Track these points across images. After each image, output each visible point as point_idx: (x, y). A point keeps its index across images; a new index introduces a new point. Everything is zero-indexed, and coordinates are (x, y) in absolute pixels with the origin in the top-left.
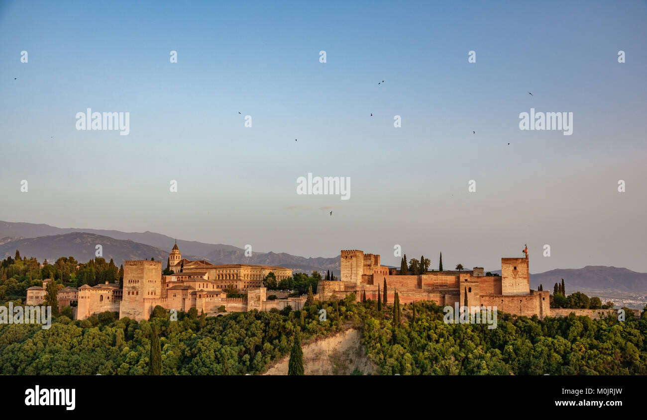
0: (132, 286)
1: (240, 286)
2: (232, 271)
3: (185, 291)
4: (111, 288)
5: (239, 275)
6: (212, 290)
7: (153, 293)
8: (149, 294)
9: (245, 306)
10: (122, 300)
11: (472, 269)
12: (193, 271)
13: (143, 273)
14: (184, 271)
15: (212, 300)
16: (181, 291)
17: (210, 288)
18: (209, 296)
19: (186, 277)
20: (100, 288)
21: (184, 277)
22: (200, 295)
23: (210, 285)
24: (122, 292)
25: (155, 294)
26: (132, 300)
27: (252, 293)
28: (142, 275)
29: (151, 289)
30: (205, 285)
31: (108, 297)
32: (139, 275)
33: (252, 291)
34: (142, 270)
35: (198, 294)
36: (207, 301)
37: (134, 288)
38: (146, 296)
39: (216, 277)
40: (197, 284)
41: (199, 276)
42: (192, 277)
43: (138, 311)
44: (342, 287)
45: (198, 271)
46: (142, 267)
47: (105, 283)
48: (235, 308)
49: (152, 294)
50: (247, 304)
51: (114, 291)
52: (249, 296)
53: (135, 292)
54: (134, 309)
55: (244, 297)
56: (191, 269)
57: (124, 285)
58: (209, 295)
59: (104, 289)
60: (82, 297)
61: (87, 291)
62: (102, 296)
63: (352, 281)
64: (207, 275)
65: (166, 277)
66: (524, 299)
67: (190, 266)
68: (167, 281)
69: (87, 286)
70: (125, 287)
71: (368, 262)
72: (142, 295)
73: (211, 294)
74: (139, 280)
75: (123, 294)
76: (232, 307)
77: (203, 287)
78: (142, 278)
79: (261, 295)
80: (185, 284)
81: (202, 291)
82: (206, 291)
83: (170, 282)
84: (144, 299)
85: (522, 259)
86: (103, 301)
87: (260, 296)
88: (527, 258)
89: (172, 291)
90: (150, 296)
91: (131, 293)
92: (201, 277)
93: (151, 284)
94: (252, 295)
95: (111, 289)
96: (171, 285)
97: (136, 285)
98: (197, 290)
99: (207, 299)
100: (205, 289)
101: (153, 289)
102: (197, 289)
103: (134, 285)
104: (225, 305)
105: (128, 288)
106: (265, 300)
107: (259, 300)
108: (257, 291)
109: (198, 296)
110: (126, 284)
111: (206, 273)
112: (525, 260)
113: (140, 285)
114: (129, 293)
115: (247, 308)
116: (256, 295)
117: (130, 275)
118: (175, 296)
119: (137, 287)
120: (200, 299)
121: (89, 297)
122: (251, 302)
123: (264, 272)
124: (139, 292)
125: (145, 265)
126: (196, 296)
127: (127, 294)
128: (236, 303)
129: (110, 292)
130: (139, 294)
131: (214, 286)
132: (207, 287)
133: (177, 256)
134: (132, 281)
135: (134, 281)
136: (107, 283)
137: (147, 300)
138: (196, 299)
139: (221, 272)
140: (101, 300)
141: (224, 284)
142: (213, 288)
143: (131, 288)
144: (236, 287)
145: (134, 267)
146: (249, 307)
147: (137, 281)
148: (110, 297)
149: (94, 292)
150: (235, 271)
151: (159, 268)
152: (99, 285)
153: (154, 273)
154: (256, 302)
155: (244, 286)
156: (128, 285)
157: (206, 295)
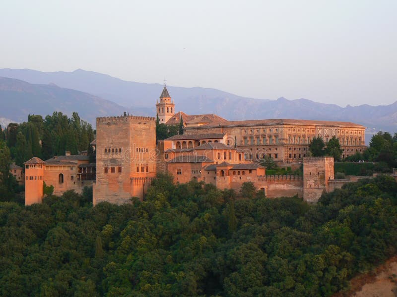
0: (111, 157)
1: (283, 154)
2: (268, 131)
3: (196, 166)
4: (76, 162)
5: (280, 137)
6: (238, 162)
7: (145, 170)
8: (138, 171)
9: (298, 188)
10: (95, 182)
12: (201, 132)
13: (127, 137)
14: (186, 133)
15: (242, 180)
16: (189, 165)
17: (235, 160)
18: (237, 173)
19: (190, 142)
20: (57, 164)
21: (187, 141)
22: (222, 172)
23: (235, 155)
24: (94, 169)
25: (147, 171)
26: (111, 182)
27: (311, 167)
28: (127, 140)
29: (141, 163)
30: (228, 154)
31: (72, 177)
32: (122, 141)
33: (311, 164)
34: (127, 131)
35: (219, 170)
36: (234, 181)
37: (113, 161)
38: (135, 175)
39: (242, 141)
40: (215, 153)
41: (213, 140)
42: (201, 141)
43: (122, 199)
45: (211, 131)
46: (125, 128)
47: (64, 154)
48: (282, 191)
49: (142, 171)
50: (302, 185)
51: (80, 168)
52: (306, 171)
53: (116, 167)
54: (117, 196)
55: (297, 174)
56: (199, 128)
57: (98, 157)
58: (237, 171)
59: (65, 164)
60: (31, 178)
61: (37, 168)
62: (61, 175)
64: (225, 138)
65: (163, 144)
67: (197, 123)
68: (165, 149)
69: (38, 160)
70: (100, 160)
72: (128, 172)
73: (238, 170)
74: (122, 149)
75: (97, 172)
76: (276, 191)
77: (225, 159)
78: (127, 145)
79: (326, 169)
80: (196, 153)
81: (225, 164)
82: (231, 165)
83: (170, 151)
84: (131, 179)
86: (64, 184)
87: (324, 171)
89: (174, 165)
90: (141, 175)
91: (109, 171)
92: (216, 141)
93: (141, 155)
94: (310, 169)
95: (76, 164)
96: (172, 157)
97: (117, 156)
98: (215, 163)
99: (234, 177)
100: (228, 161)
101: (145, 162)
102: (216, 161)
104: (265, 187)
105: (105, 161)
106: (332, 177)
107: (323, 178)
108: (319, 163)
109: (219, 172)
110: (100, 155)
111: (223, 135)
113: (123, 156)
114: (106, 170)
115: (303, 191)
116: (317, 170)
117: (107, 140)
118: (180, 173)
119: (119, 160)
120: (223, 178)
121: (40, 177)
122: (310, 182)
123: (320, 131)
124: (123, 168)
125: (130, 123)
126: (216, 173)
127: (103, 172)
128: (283, 184)
129: (74, 169)
130: (123, 170)
131: (240, 155)
132: (230, 158)
133: (168, 108)
134: (109, 150)
135: (113, 149)
136: (68, 154)
137: (136, 180)
138: (215, 178)
139: (249, 132)
140: (61, 181)
141: (255, 152)
142: (240, 159)
143: (109, 162)
144: (276, 156)
145: (113, 127)
146: (306, 190)
147: (118, 151)
148: (75, 176)
149: (49, 169)
150: (274, 131)
151: (151, 128)
152: (56, 158)
153: (144, 137)
154: (319, 182)
155: (290, 155)
156: (103, 156)
157: (232, 171)
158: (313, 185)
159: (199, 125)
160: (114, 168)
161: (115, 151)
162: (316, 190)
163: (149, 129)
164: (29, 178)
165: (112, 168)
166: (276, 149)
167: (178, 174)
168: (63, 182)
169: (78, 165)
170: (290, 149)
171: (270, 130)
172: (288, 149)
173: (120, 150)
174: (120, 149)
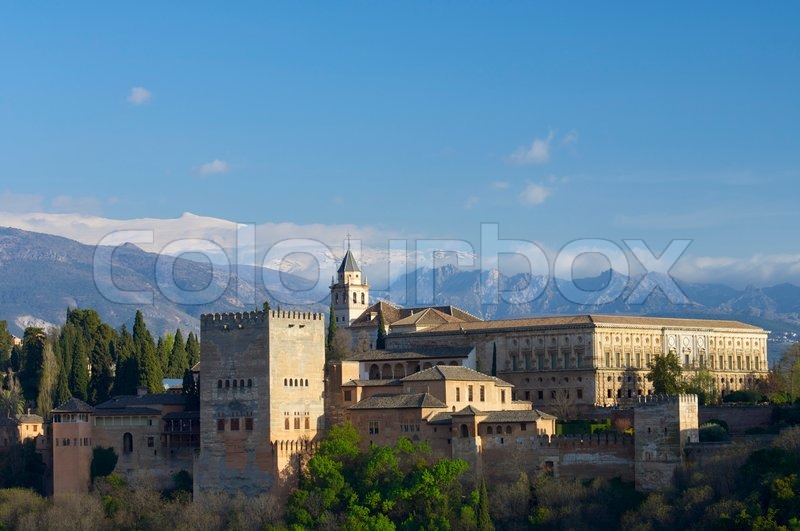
0: (230, 399)
2: (561, 341)
3: (410, 416)
4: (158, 407)
5: (586, 354)
6: (498, 407)
7: (302, 424)
8: (287, 427)
9: (625, 462)
10: (198, 450)
12: (424, 343)
13: (264, 355)
14: (389, 344)
15: (507, 444)
16: (396, 414)
18: (494, 430)
19: (400, 366)
20: (120, 412)
21: (393, 364)
22: (464, 427)
23: (493, 393)
24: (197, 423)
25: (307, 427)
26: (231, 449)
27: (651, 416)
28: (264, 362)
29: (294, 410)
30: (477, 390)
31: (151, 445)
32: (254, 363)
33: (650, 410)
34: (264, 343)
35: (458, 423)
37: (236, 405)
38: (281, 435)
39: (507, 363)
40: (451, 388)
41: (447, 362)
42: (422, 363)
43: (254, 485)
46: (259, 336)
47: (134, 393)
48: (590, 467)
49: (297, 426)
50: (631, 454)
51: (167, 420)
52: (639, 424)
53: (241, 419)
54: (243, 480)
56: (419, 336)
57: (204, 397)
58: (495, 427)
59: (136, 413)
60: (66, 443)
61: (79, 421)
62: (128, 437)
64: (473, 355)
68: (346, 380)
69: (79, 405)
70: (208, 404)
72: (266, 430)
74: (255, 380)
75: (203, 429)
76: (577, 468)
77: (471, 399)
78: (264, 371)
79: (682, 421)
80: (408, 389)
81: (470, 413)
82: (484, 414)
83: (353, 386)
84: (273, 444)
86: (134, 454)
87: (677, 424)
89: (363, 414)
90: (293, 434)
91: (228, 427)
93: (294, 392)
94: (648, 420)
95: (158, 412)
96: (358, 395)
97: (243, 396)
98: (450, 410)
99: (490, 439)
100: (477, 405)
101: (301, 409)
103: (238, 396)
104: (555, 459)
105: (218, 406)
107: (675, 438)
108: (666, 408)
109: (457, 429)
110: (209, 393)
111: (470, 349)
113: (256, 395)
114: (221, 426)
115: (633, 468)
116: (662, 422)
117: (222, 362)
118: (377, 431)
119: (249, 404)
120: (466, 440)
121: (86, 440)
122: (650, 449)
123: (672, 341)
124: (256, 420)
125: (271, 326)
126: (451, 429)
127: (215, 429)
128: (593, 453)
129: (155, 422)
130: (255, 425)
131: (503, 393)
132: (482, 399)
133: (355, 294)
134: (228, 382)
135: (235, 381)
136: (142, 392)
137: (284, 446)
138: (449, 441)
139: (522, 343)
140: (128, 449)
142: (503, 400)
143: (226, 408)
144: (580, 394)
145: (235, 334)
146: (639, 466)
147: (246, 384)
148: (156, 438)
149: (104, 423)
150: (574, 340)
151: (316, 335)
152: (118, 400)
153: (300, 355)
154: (666, 448)
155: (609, 391)
156: (215, 396)
157: (486, 427)
158: (655, 453)
159: (419, 329)
160: (237, 420)
161: (239, 384)
162: (661, 466)
163: (311, 338)
164: (61, 441)
165: (232, 420)
166: (580, 379)
167: (372, 433)
168: (132, 450)
169: (164, 414)
170: (609, 379)
171: (567, 339)
172: (606, 379)
173: (250, 383)
174: (250, 381)
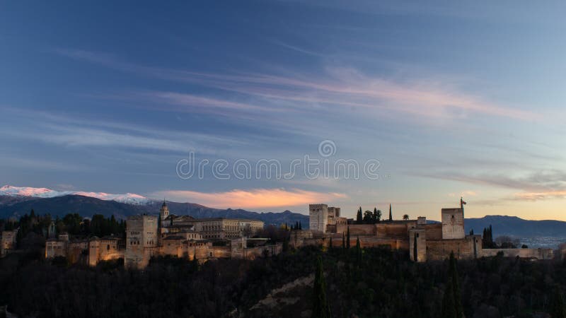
0: (134, 236)
1: (222, 235)
2: (215, 223)
3: (178, 241)
4: (116, 238)
5: (220, 227)
7: (151, 242)
8: (148, 244)
9: (229, 252)
10: (126, 249)
11: (417, 219)
12: (182, 224)
13: (143, 226)
14: (174, 224)
15: (201, 248)
16: (174, 240)
17: (198, 238)
18: (198, 245)
20: (107, 239)
22: (191, 244)
23: (198, 235)
24: (125, 242)
25: (153, 243)
26: (134, 249)
28: (142, 228)
29: (150, 239)
30: (194, 235)
31: (114, 246)
32: (140, 228)
33: (235, 240)
34: (142, 223)
35: (189, 243)
37: (135, 238)
38: (146, 245)
39: (202, 229)
40: (188, 234)
42: (181, 228)
43: (139, 258)
44: (311, 235)
45: (186, 224)
46: (141, 221)
47: (110, 235)
48: (220, 254)
50: (231, 251)
51: (118, 241)
52: (233, 244)
53: (136, 241)
54: (137, 256)
56: (180, 222)
57: (127, 236)
59: (110, 240)
60: (93, 247)
61: (96, 242)
62: (108, 246)
63: (319, 230)
64: (194, 227)
65: (161, 230)
66: (461, 241)
67: (179, 219)
68: (162, 232)
69: (96, 238)
70: (128, 238)
71: (331, 214)
72: (143, 244)
73: (199, 243)
75: (127, 244)
76: (218, 254)
77: (193, 237)
78: (142, 230)
79: (243, 243)
80: (177, 235)
81: (192, 240)
82: (195, 240)
83: (164, 233)
84: (144, 248)
85: (459, 209)
86: (110, 250)
87: (241, 243)
88: (462, 208)
89: (167, 240)
91: (133, 243)
92: (189, 229)
93: (149, 235)
94: (235, 243)
95: (116, 240)
96: (165, 236)
97: (138, 236)
98: (188, 240)
99: (197, 247)
102: (188, 238)
103: (136, 236)
104: (212, 252)
105: (131, 238)
106: (246, 247)
107: (241, 246)
108: (239, 240)
110: (129, 235)
111: (193, 225)
112: (461, 210)
113: (140, 236)
114: (131, 243)
115: (231, 254)
116: (238, 243)
117: (132, 228)
119: (138, 238)
120: (191, 247)
122: (234, 249)
123: (241, 224)
125: (144, 219)
128: (221, 250)
129: (115, 242)
130: (140, 243)
131: (201, 236)
132: (195, 237)
133: (166, 212)
134: (133, 233)
136: (112, 235)
137: (147, 248)
138: (187, 247)
139: (205, 224)
140: (108, 249)
141: (208, 234)
142: (200, 238)
143: (133, 239)
144: (219, 236)
145: (135, 221)
149: (103, 242)
150: (218, 223)
152: (106, 237)
153: (151, 226)
161: (136, 233)
163: (154, 222)
164: (91, 248)
166: (219, 233)
167: (168, 245)
172: (225, 233)
174: (139, 232)
